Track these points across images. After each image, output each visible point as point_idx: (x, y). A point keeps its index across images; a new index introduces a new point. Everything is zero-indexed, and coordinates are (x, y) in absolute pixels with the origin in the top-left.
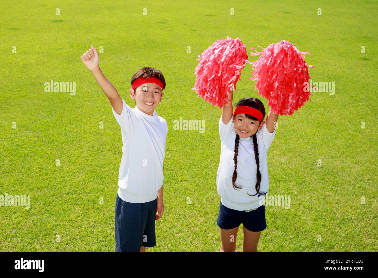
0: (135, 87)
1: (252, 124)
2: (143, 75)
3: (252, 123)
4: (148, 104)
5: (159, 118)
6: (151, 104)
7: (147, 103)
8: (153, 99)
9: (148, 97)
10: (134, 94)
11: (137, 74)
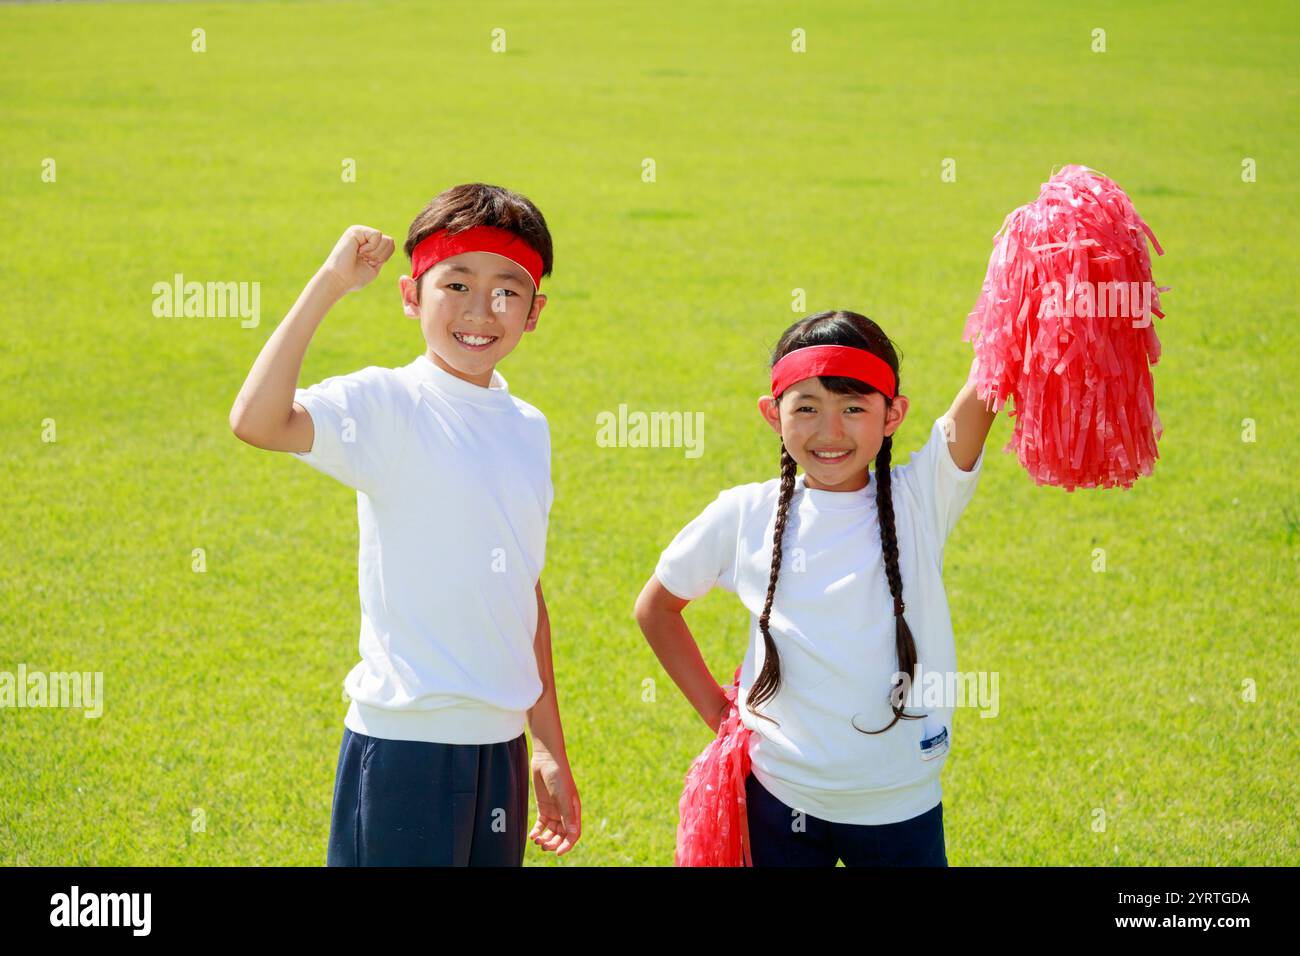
0: (421, 267)
1: (854, 415)
2: (450, 216)
3: (855, 410)
4: (471, 340)
5: (517, 404)
6: (485, 341)
7: (466, 339)
8: (491, 321)
9: (467, 312)
10: (416, 301)
11: (429, 214)
